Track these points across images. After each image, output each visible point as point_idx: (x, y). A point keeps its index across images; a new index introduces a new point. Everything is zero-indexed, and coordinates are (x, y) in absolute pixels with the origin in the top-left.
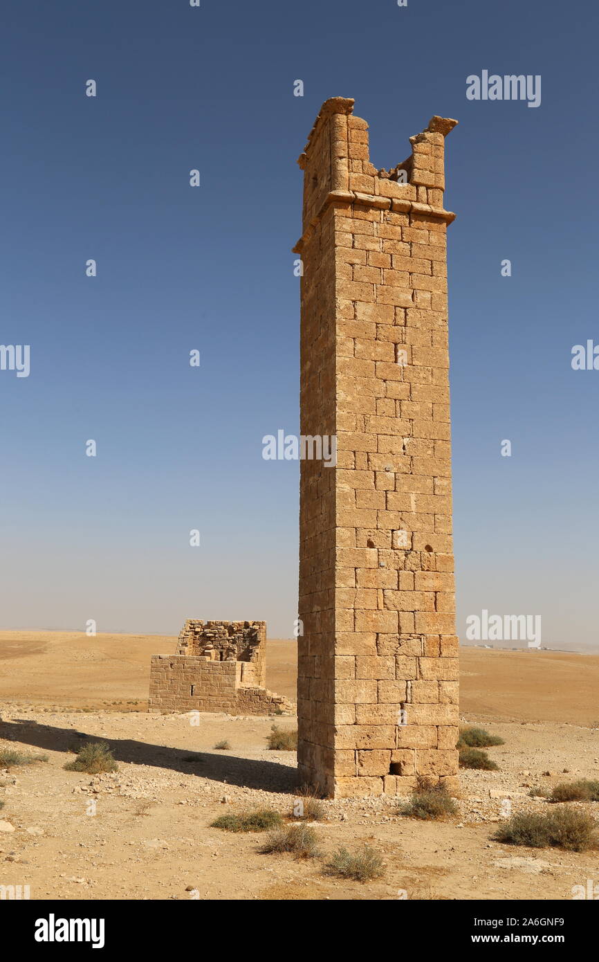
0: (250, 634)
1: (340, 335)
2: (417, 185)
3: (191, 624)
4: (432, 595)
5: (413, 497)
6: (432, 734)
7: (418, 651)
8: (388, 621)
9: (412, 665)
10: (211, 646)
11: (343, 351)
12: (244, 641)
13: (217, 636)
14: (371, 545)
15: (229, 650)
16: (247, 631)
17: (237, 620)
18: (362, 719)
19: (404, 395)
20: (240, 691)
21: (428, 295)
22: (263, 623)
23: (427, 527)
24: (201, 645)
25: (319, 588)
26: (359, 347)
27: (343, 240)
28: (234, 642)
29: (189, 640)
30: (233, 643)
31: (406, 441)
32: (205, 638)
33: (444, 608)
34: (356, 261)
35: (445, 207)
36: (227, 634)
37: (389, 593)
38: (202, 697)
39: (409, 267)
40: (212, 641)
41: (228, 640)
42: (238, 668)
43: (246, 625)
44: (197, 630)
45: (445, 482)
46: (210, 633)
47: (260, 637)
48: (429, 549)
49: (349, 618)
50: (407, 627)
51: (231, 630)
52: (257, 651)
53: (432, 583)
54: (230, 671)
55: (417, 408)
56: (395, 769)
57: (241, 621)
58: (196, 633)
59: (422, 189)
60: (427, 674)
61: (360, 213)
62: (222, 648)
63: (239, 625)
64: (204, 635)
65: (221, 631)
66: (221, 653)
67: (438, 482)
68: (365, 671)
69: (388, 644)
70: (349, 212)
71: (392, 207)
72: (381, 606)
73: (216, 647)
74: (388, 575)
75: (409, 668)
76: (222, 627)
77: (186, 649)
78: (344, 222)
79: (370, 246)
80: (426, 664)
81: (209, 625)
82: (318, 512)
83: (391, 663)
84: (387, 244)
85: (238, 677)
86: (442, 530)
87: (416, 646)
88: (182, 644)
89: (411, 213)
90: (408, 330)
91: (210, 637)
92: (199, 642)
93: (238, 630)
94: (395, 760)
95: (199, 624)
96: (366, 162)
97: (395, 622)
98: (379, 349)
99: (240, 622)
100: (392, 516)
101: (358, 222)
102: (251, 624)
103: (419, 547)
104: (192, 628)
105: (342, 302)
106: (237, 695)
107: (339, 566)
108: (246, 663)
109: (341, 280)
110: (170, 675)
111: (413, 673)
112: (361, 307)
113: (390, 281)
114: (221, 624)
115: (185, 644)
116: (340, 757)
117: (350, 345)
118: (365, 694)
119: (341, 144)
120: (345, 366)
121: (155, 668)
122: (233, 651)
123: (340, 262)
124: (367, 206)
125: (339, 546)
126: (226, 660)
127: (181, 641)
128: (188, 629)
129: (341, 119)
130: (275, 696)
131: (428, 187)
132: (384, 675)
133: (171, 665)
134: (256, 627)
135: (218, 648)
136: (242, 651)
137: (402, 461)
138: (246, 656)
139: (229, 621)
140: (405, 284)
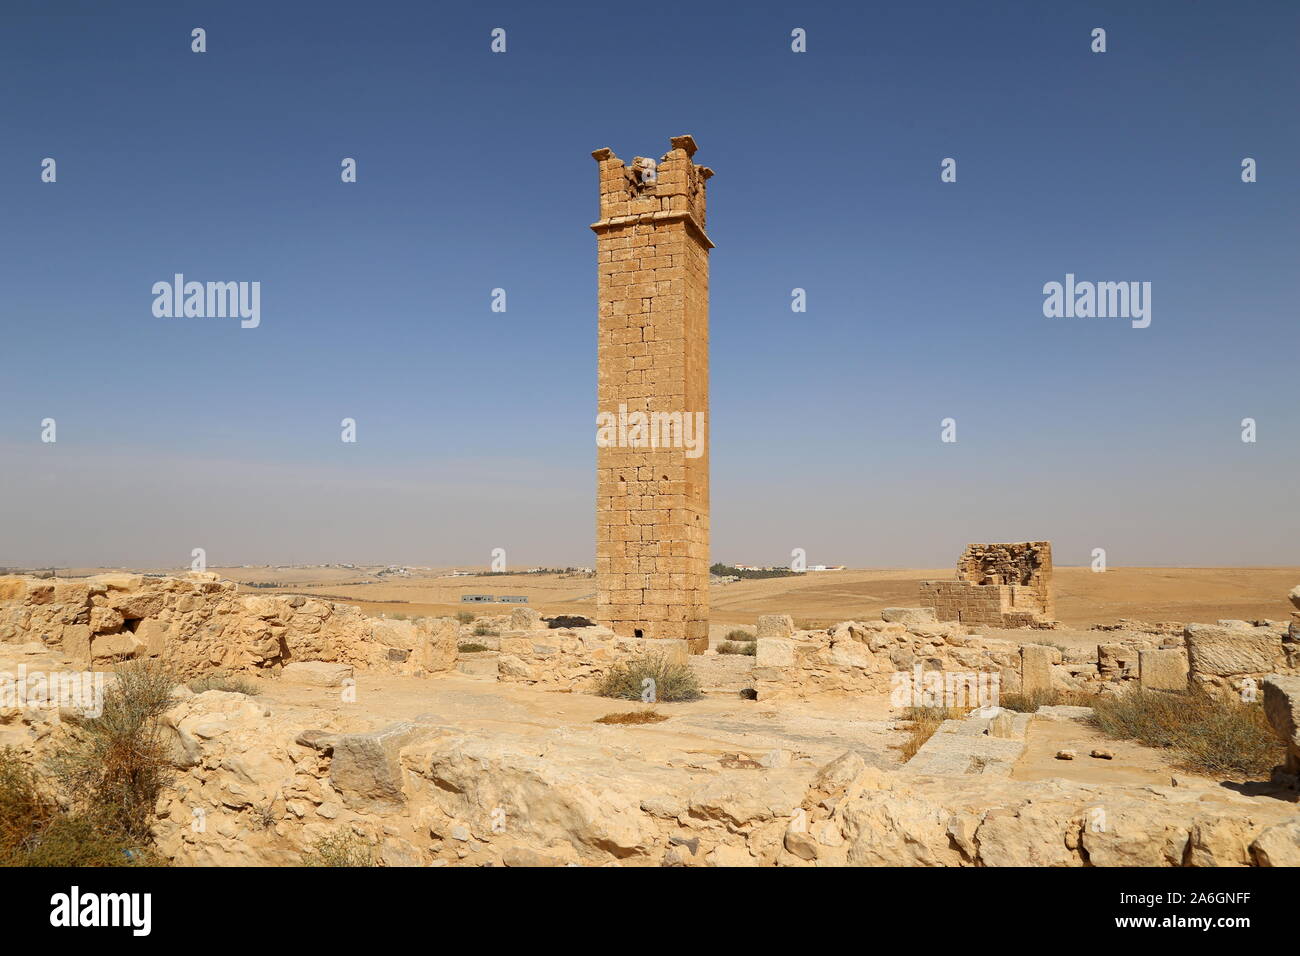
0: (1032, 555)
1: (602, 329)
3: (973, 547)
4: (664, 513)
6: (663, 611)
8: (634, 532)
9: (650, 562)
10: (993, 571)
11: (602, 342)
12: (1027, 564)
13: (998, 559)
14: (622, 479)
15: (1012, 574)
16: (1028, 553)
17: (1017, 540)
18: (614, 601)
19: (648, 366)
20: (1006, 616)
21: (668, 284)
22: (1045, 544)
23: (664, 463)
24: (983, 570)
26: (615, 335)
28: (1016, 566)
29: (969, 566)
31: (649, 400)
32: (987, 563)
34: (613, 271)
35: (685, 209)
36: (1010, 558)
37: (634, 513)
38: (970, 624)
39: (653, 266)
40: (994, 566)
41: (1011, 564)
42: (1003, 592)
43: (1028, 546)
44: (978, 554)
46: (993, 557)
47: (1042, 560)
48: (665, 478)
49: (606, 532)
50: (647, 536)
51: (1012, 553)
52: (1037, 574)
53: (666, 504)
54: (994, 596)
55: (657, 374)
58: (979, 558)
60: (661, 569)
61: (617, 234)
62: (1005, 573)
63: (1021, 546)
64: (986, 559)
65: (1003, 554)
66: (1004, 578)
68: (617, 567)
69: (633, 548)
70: (608, 236)
71: (640, 222)
72: (629, 522)
73: (998, 572)
75: (648, 565)
76: (1003, 549)
77: (965, 574)
78: (605, 244)
80: (660, 561)
81: (990, 549)
83: (634, 562)
84: (637, 251)
85: (1005, 602)
86: (675, 464)
87: (654, 550)
88: (962, 570)
89: (655, 222)
90: (652, 315)
91: (992, 561)
92: (980, 567)
93: (1020, 553)
94: (638, 628)
95: (981, 547)
97: (638, 534)
98: (629, 335)
99: (1021, 543)
100: (637, 457)
101: (615, 240)
102: (1032, 545)
103: (657, 478)
104: (974, 550)
105: (603, 303)
106: (1003, 621)
108: (1021, 587)
109: (603, 288)
110: (938, 601)
111: (651, 568)
112: (616, 305)
113: (639, 280)
114: (1002, 546)
115: (964, 570)
117: (609, 335)
118: (616, 583)
120: (604, 352)
121: (923, 595)
122: (1016, 575)
123: (602, 274)
124: (622, 226)
127: (960, 567)
128: (970, 553)
129: (603, 164)
132: (630, 570)
133: (938, 591)
134: (1038, 548)
135: (1000, 574)
136: (1024, 574)
138: (1026, 580)
139: (1009, 542)
140: (650, 279)
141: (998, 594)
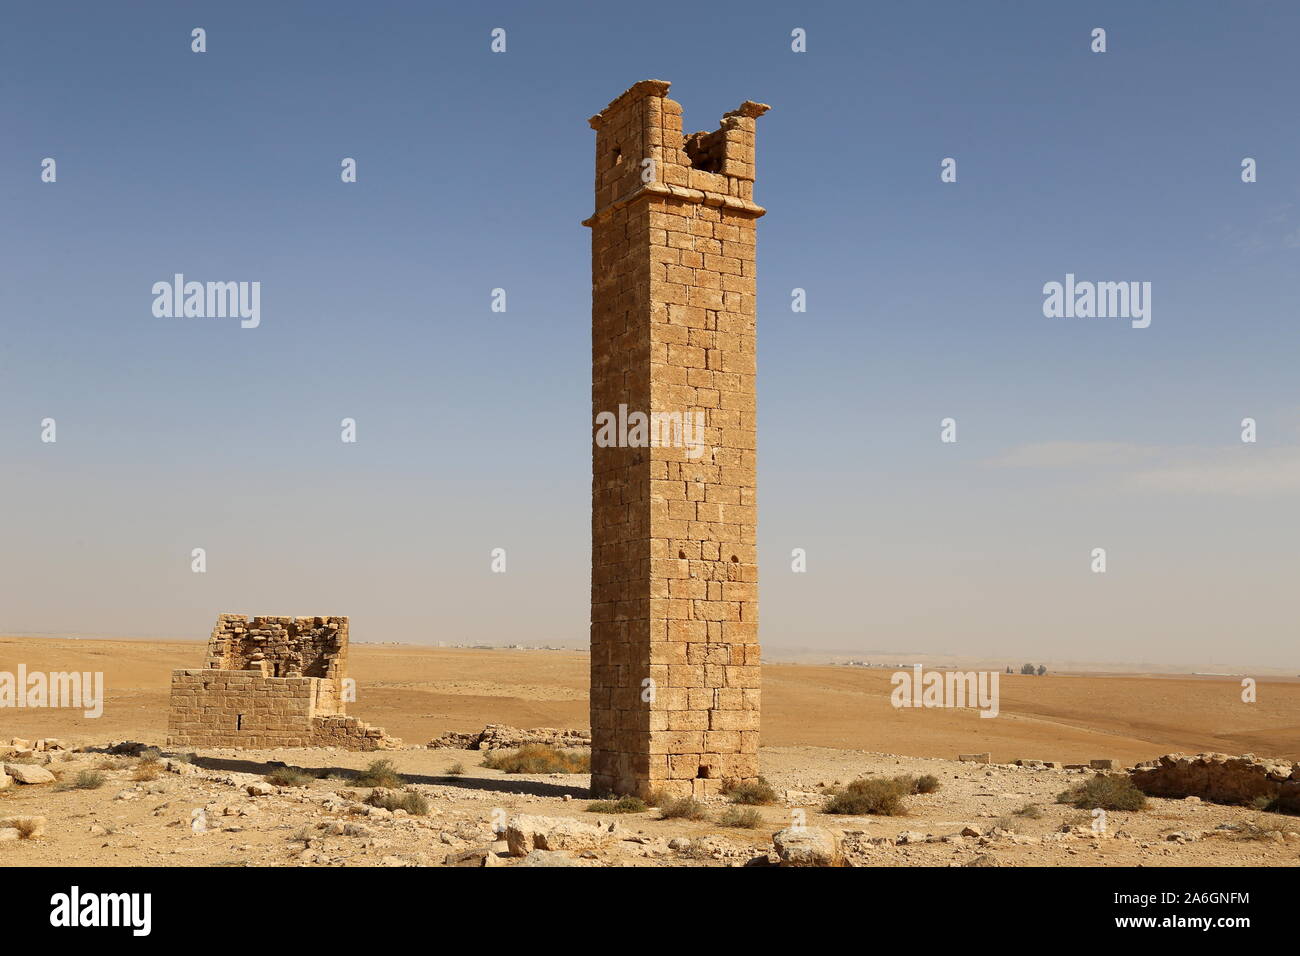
0: (323, 636)
1: (655, 342)
2: (729, 177)
3: (228, 622)
4: (737, 605)
5: (721, 509)
6: (735, 739)
7: (725, 659)
8: (698, 631)
9: (719, 673)
10: (261, 655)
11: (657, 357)
12: (314, 647)
13: (270, 639)
14: (682, 556)
15: (290, 660)
16: (319, 631)
17: (302, 615)
18: (674, 725)
19: (713, 403)
20: (316, 721)
21: (737, 298)
22: (344, 620)
23: (734, 538)
24: (244, 653)
25: (624, 596)
26: (672, 353)
27: (657, 237)
28: (298, 648)
29: (226, 647)
30: (295, 650)
31: (715, 450)
32: (250, 643)
33: (748, 617)
34: (670, 260)
35: (756, 201)
36: (287, 637)
37: (698, 603)
38: (256, 732)
39: (720, 267)
40: (262, 648)
41: (289, 646)
42: (313, 687)
43: (318, 623)
44: (238, 630)
45: (750, 493)
46: (260, 635)
47: (341, 640)
48: (735, 559)
49: (662, 628)
50: (715, 637)
51: (293, 630)
52: (337, 661)
53: (738, 593)
54: (302, 693)
55: (726, 417)
56: (703, 772)
57: (309, 617)
58: (236, 635)
59: (734, 181)
60: (732, 681)
61: (674, 208)
62: (279, 658)
63: (306, 622)
64: (250, 638)
65: (278, 632)
66: (277, 666)
67: (744, 492)
68: (677, 679)
69: (698, 653)
70: (663, 207)
71: (704, 202)
72: (692, 616)
73: (268, 657)
74: (698, 585)
75: (716, 676)
76: (279, 626)
77: (222, 660)
78: (659, 218)
79: (683, 244)
80: (732, 672)
81: (257, 623)
82: (623, 519)
83: (700, 672)
84: (700, 242)
85: (312, 700)
86: (747, 540)
87: (723, 655)
88: (215, 653)
89: (723, 208)
90: (719, 335)
91: (259, 641)
92: (239, 649)
93: (304, 631)
94: (703, 763)
95: (242, 621)
96: (680, 151)
97: (704, 632)
98: (691, 355)
99: (307, 618)
100: (702, 526)
101: (671, 217)
102: (325, 621)
103: (726, 557)
104: (230, 626)
105: (657, 304)
106: (312, 728)
107: (654, 577)
108: (323, 680)
109: (656, 281)
110: (204, 700)
111: (720, 681)
112: (674, 310)
113: (702, 285)
114: (278, 621)
115: (220, 653)
116: (654, 761)
117: (664, 350)
118: (677, 702)
119: (656, 130)
120: (659, 373)
121: (178, 690)
122: (296, 662)
123: (654, 263)
124: (680, 201)
125: (654, 557)
126: (284, 675)
127: (212, 648)
128: (223, 629)
129: (656, 101)
130: (368, 727)
131: (739, 179)
132: (693, 683)
133: (206, 684)
134: (334, 626)
135: (271, 658)
136: (310, 662)
137: (712, 471)
138: (319, 669)
139: (291, 616)
140: (716, 286)
141: (308, 691)
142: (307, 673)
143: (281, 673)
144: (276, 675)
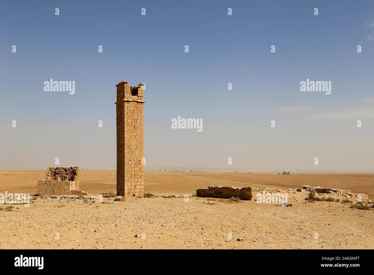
0: (73, 171)
1: (125, 125)
2: (139, 96)
3: (50, 168)
4: (140, 168)
5: (137, 152)
6: (140, 190)
7: (138, 177)
8: (133, 173)
9: (137, 179)
10: (58, 176)
11: (126, 128)
12: (71, 174)
13: (60, 172)
14: (130, 161)
15: (65, 177)
17: (68, 167)
18: (129, 188)
19: (136, 135)
20: (72, 191)
21: (140, 117)
22: (78, 168)
23: (139, 157)
24: (54, 176)
25: (121, 167)
26: (128, 127)
27: (126, 108)
28: (67, 174)
29: (50, 174)
30: (66, 175)
31: (136, 143)
32: (55, 173)
33: (142, 170)
34: (128, 112)
35: (143, 100)
36: (64, 172)
37: (133, 168)
38: (58, 194)
39: (137, 112)
40: (58, 174)
41: (65, 174)
42: (71, 183)
43: (72, 168)
44: (52, 170)
45: (142, 149)
46: (58, 171)
47: (77, 172)
48: (140, 161)
49: (127, 172)
50: (136, 173)
51: (66, 170)
52: (76, 177)
53: (140, 166)
54: (68, 185)
55: (138, 137)
56: (134, 195)
57: (70, 167)
58: (52, 172)
59: (139, 97)
60: (139, 181)
61: (129, 103)
64: (55, 172)
65: (62, 171)
66: (62, 179)
67: (141, 150)
68: (129, 181)
69: (133, 176)
70: (127, 103)
71: (134, 101)
72: (132, 170)
74: (133, 165)
75: (136, 180)
76: (62, 169)
78: (126, 105)
79: (130, 109)
80: (139, 179)
81: (57, 169)
82: (121, 155)
83: (133, 179)
84: (133, 108)
85: (71, 186)
86: (142, 158)
87: (137, 177)
88: (47, 176)
89: (137, 102)
90: (137, 123)
92: (53, 175)
93: (68, 170)
95: (53, 168)
96: (130, 93)
98: (132, 127)
100: (134, 156)
101: (128, 104)
103: (138, 160)
105: (126, 119)
107: (125, 164)
108: (73, 181)
109: (125, 116)
110: (45, 187)
111: (137, 181)
112: (129, 120)
113: (134, 115)
114: (62, 168)
115: (48, 176)
116: (125, 194)
118: (129, 184)
119: (125, 90)
120: (126, 131)
121: (39, 185)
122: (67, 177)
123: (125, 112)
124: (130, 101)
125: (125, 161)
126: (64, 181)
128: (49, 170)
129: (125, 85)
131: (140, 97)
132: (132, 181)
133: (45, 183)
134: (75, 169)
135: (61, 177)
136: (70, 177)
137: (135, 146)
138: (72, 179)
139: (65, 167)
140: (136, 115)
141: (70, 184)
142: (69, 180)
143: (63, 180)
144: (62, 181)
